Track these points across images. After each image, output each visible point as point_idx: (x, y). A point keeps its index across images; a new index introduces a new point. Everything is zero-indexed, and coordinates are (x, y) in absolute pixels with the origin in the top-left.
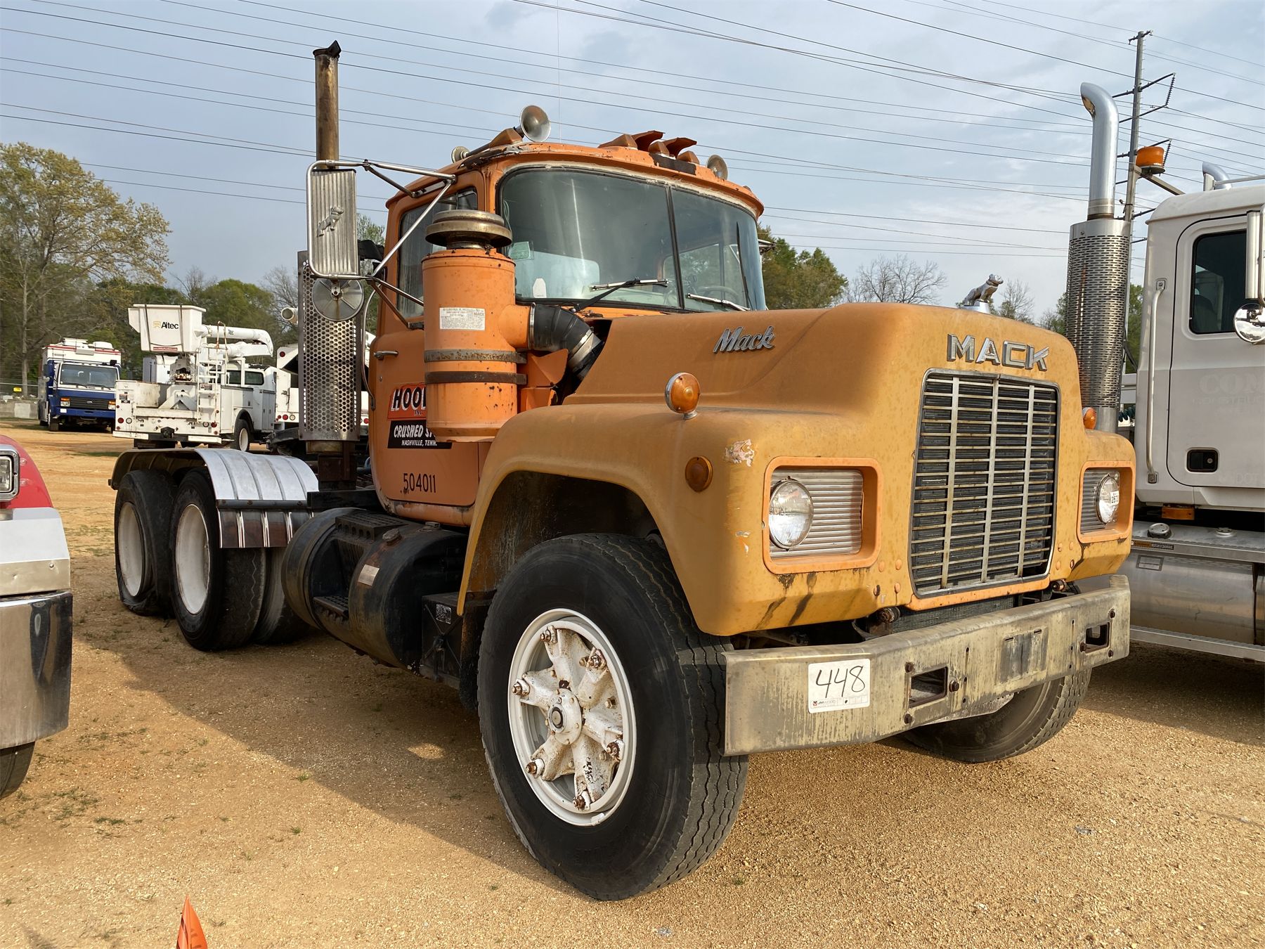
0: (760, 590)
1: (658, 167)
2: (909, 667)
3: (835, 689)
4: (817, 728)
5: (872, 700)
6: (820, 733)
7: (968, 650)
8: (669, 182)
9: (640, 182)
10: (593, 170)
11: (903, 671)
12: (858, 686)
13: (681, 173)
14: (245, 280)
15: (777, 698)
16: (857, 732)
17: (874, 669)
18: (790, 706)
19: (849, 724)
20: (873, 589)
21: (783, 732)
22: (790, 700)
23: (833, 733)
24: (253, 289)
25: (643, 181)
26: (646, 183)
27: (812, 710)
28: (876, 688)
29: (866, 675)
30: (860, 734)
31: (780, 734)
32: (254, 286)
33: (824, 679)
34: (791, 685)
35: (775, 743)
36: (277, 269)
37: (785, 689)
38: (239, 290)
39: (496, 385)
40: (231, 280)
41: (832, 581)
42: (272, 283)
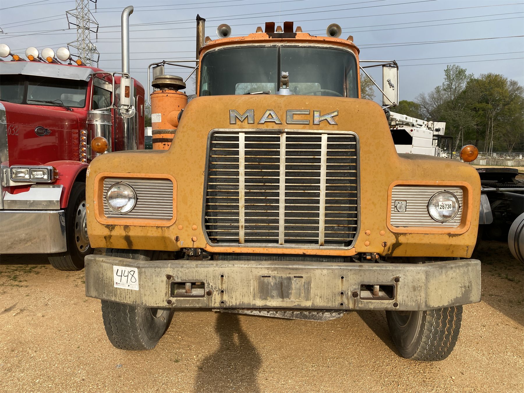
0: (94, 230)
1: (271, 39)
2: (169, 277)
3: (124, 279)
4: (118, 294)
5: (140, 288)
6: (120, 297)
7: (222, 276)
8: (279, 44)
9: (262, 47)
10: (236, 47)
11: (165, 278)
12: (133, 280)
13: (283, 39)
14: (409, 100)
15: (103, 277)
16: (134, 301)
17: (140, 274)
18: (107, 282)
19: (131, 296)
20: (173, 238)
21: (106, 292)
22: (107, 279)
23: (124, 298)
24: (412, 104)
25: (264, 47)
26: (265, 47)
27: (115, 286)
28: (142, 283)
29: (136, 275)
30: (136, 302)
31: (104, 293)
32: (412, 102)
33: (119, 273)
34: (107, 273)
35: (103, 296)
36: (420, 94)
37: (105, 274)
38: (406, 104)
39: (166, 143)
40: (403, 101)
41: (141, 231)
42: (418, 100)
